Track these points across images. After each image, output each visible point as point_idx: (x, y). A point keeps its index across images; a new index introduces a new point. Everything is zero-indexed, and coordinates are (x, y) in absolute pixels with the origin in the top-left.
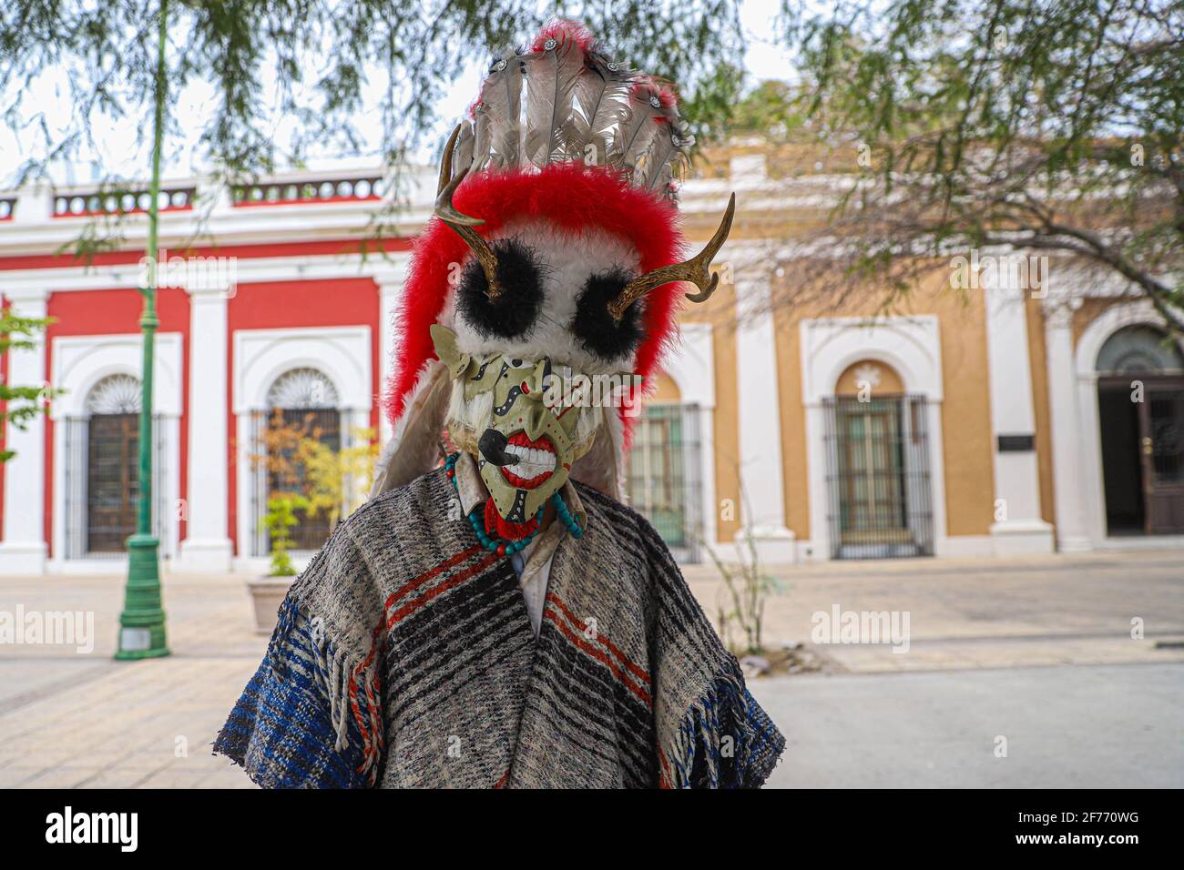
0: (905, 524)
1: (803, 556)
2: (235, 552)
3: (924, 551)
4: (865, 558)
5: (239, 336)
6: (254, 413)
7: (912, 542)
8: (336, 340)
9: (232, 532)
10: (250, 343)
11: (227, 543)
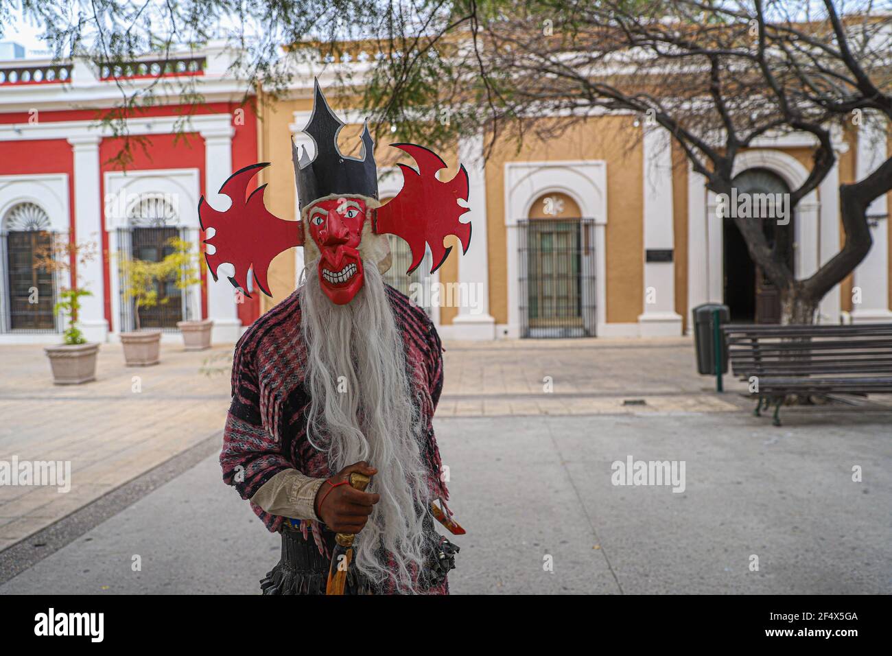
0: (579, 314)
1: (502, 335)
2: (110, 329)
3: (589, 334)
4: (545, 338)
5: (107, 175)
6: (119, 230)
7: (582, 326)
8: (174, 178)
9: (108, 315)
10: (114, 179)
11: (104, 322)
